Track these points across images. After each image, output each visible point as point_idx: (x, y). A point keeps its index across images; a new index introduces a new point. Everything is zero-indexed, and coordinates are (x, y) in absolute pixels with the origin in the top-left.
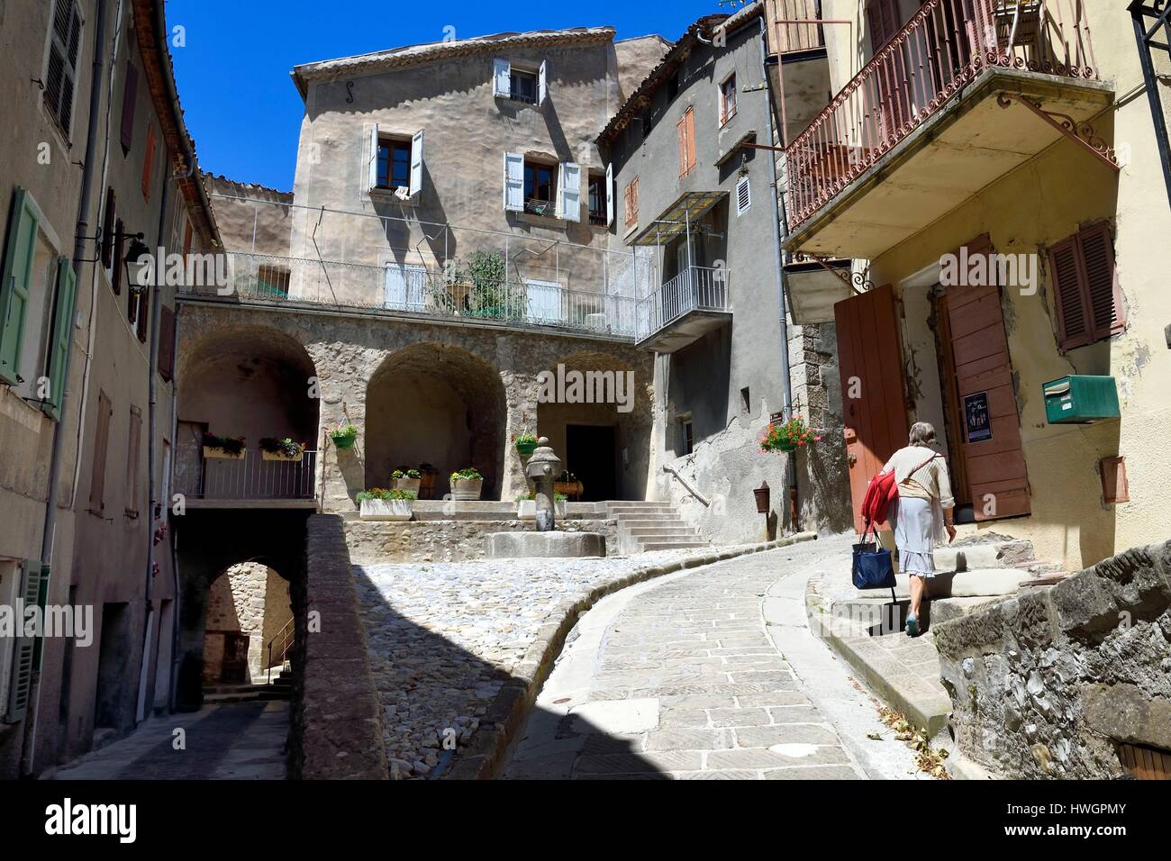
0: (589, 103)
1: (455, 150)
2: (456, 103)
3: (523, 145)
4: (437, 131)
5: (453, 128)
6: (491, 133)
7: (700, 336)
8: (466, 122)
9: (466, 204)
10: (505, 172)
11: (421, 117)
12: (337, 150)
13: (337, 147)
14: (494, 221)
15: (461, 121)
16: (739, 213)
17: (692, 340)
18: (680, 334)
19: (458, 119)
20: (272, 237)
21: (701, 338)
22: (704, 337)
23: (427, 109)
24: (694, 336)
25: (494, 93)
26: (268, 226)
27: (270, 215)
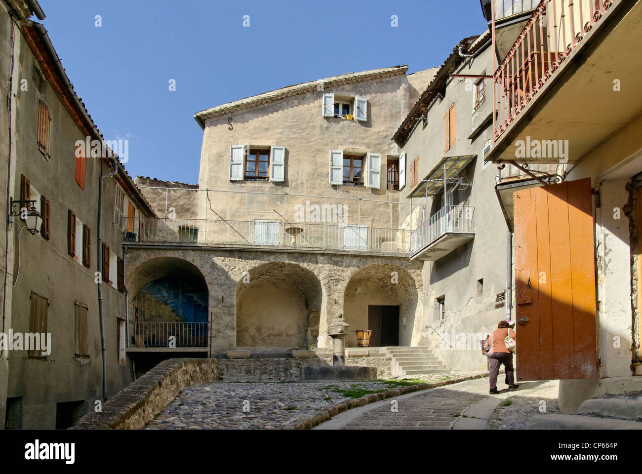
0: (388, 115)
1: (297, 151)
2: (298, 123)
3: (342, 145)
4: (286, 141)
5: (296, 139)
6: (322, 139)
7: (453, 250)
8: (304, 134)
9: (305, 183)
10: (330, 163)
11: (275, 134)
12: (224, 158)
13: (223, 156)
14: (323, 192)
15: (301, 134)
16: (484, 168)
17: (447, 253)
18: (438, 249)
19: (300, 133)
20: (188, 210)
21: (453, 251)
22: (456, 249)
23: (279, 129)
24: (448, 250)
25: (323, 115)
26: (185, 204)
27: (186, 198)
